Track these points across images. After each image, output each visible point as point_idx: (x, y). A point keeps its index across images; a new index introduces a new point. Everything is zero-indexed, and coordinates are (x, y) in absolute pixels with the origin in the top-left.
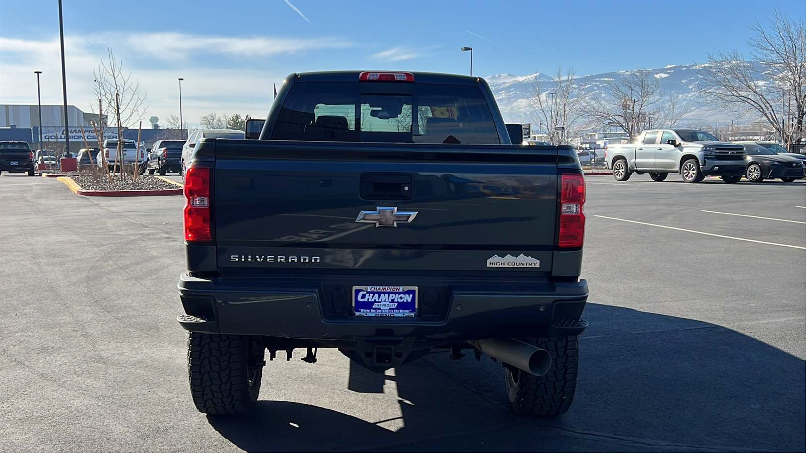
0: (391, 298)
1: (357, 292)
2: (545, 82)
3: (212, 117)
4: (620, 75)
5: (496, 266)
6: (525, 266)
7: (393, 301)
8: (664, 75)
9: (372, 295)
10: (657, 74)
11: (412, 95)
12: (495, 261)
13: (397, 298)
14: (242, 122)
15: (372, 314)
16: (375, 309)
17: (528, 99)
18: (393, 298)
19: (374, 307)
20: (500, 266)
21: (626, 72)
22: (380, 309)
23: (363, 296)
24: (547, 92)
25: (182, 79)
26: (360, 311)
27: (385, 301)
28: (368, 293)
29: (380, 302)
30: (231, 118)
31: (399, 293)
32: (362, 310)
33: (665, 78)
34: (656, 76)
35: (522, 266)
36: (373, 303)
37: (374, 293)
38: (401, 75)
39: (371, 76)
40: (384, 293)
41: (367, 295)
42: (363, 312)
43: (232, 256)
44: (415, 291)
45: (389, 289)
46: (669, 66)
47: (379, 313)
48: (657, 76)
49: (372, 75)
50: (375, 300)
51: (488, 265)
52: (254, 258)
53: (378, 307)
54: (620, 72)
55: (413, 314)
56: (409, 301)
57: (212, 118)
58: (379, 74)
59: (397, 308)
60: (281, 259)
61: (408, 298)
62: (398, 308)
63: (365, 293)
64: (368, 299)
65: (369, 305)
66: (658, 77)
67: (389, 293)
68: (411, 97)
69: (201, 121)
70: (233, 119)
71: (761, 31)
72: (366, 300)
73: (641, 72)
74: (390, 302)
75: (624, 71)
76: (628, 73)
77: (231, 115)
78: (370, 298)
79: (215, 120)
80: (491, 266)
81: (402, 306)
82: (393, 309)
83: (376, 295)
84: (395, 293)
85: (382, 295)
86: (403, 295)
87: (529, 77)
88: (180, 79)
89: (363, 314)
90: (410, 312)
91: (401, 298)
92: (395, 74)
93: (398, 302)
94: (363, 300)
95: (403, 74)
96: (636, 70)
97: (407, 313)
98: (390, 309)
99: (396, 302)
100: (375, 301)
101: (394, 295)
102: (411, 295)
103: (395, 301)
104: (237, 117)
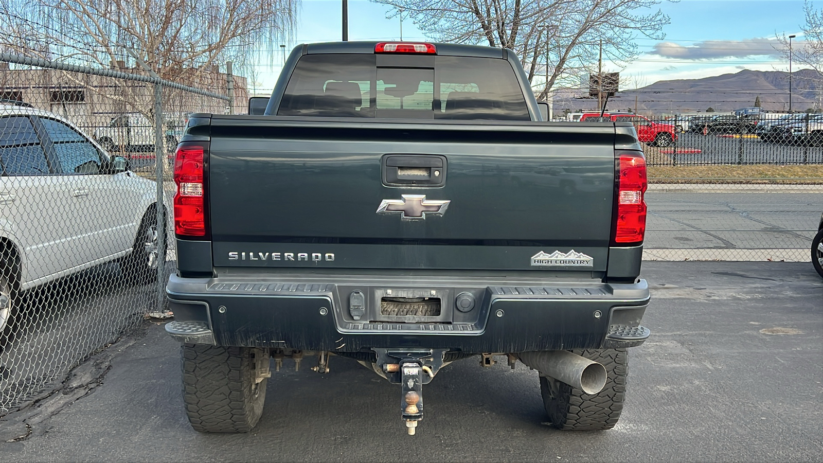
5: (542, 264)
6: (576, 265)
11: (433, 69)
12: (541, 259)
20: (547, 264)
35: (572, 265)
38: (422, 47)
39: (388, 48)
43: (230, 254)
49: (389, 46)
51: (533, 264)
52: (256, 255)
58: (397, 45)
60: (289, 256)
68: (433, 70)
80: (536, 264)
92: (414, 45)
95: (423, 45)
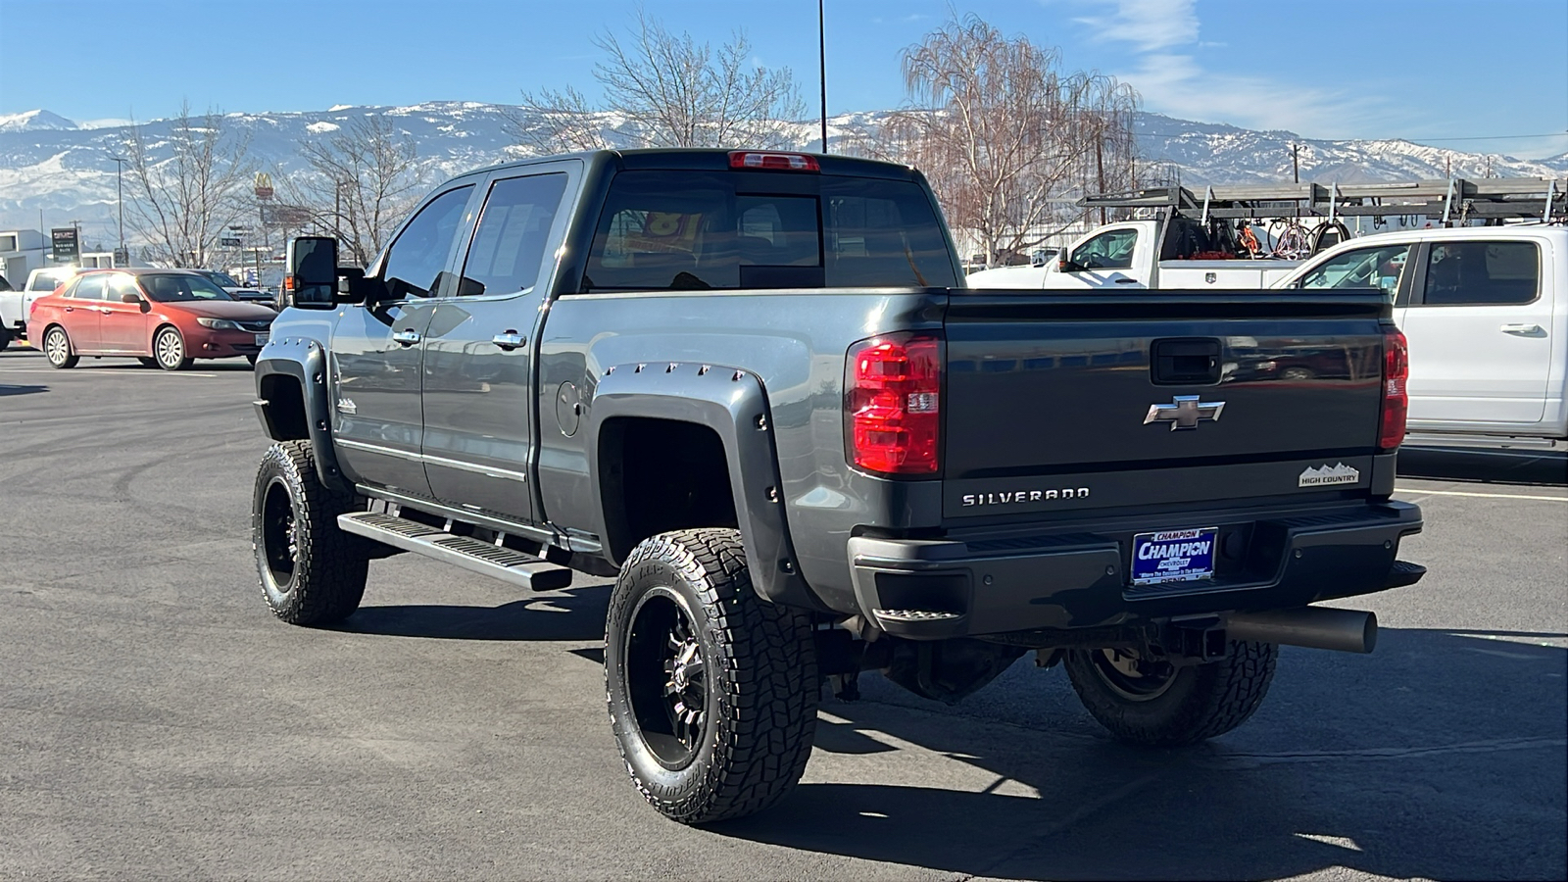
0: (1182, 550)
1: (1139, 545)
2: (54, 131)
4: (231, 122)
5: (1309, 485)
7: (1185, 556)
8: (329, 127)
9: (1158, 547)
10: (314, 122)
12: (1308, 477)
13: (1188, 548)
15: (1155, 579)
16: (1161, 571)
17: (16, 170)
18: (1185, 550)
19: (1159, 567)
20: (1314, 484)
21: (245, 115)
22: (1166, 570)
23: (1147, 552)
24: (62, 155)
26: (1140, 577)
27: (1174, 556)
28: (1154, 544)
29: (1167, 559)
31: (1194, 541)
32: (1143, 575)
33: (330, 133)
34: (310, 127)
35: (1339, 482)
36: (1157, 561)
37: (1161, 544)
38: (799, 160)
39: (750, 161)
40: (1174, 543)
41: (1152, 547)
42: (1145, 578)
43: (965, 497)
44: (1213, 534)
45: (1181, 534)
46: (337, 108)
47: (1166, 577)
48: (315, 128)
50: (1162, 556)
51: (1301, 485)
52: (996, 497)
53: (1165, 567)
54: (232, 115)
55: (1208, 574)
56: (1205, 553)
59: (1190, 567)
60: (1035, 494)
61: (1203, 548)
63: (1150, 544)
64: (1153, 554)
65: (1151, 566)
66: (317, 130)
67: (1180, 542)
71: (616, 50)
72: (1149, 557)
73: (281, 118)
74: (1181, 558)
75: (241, 114)
76: (249, 119)
78: (1155, 553)
80: (1305, 485)
81: (1197, 562)
82: (1184, 568)
83: (1164, 547)
84: (1188, 541)
85: (1172, 546)
86: (1197, 544)
87: (15, 117)
89: (1145, 581)
90: (1206, 570)
91: (1196, 549)
93: (1191, 556)
94: (1145, 558)
96: (266, 113)
97: (1200, 573)
98: (1180, 569)
99: (1188, 557)
100: (1162, 558)
101: (1187, 545)
102: (1209, 543)
103: (1188, 554)
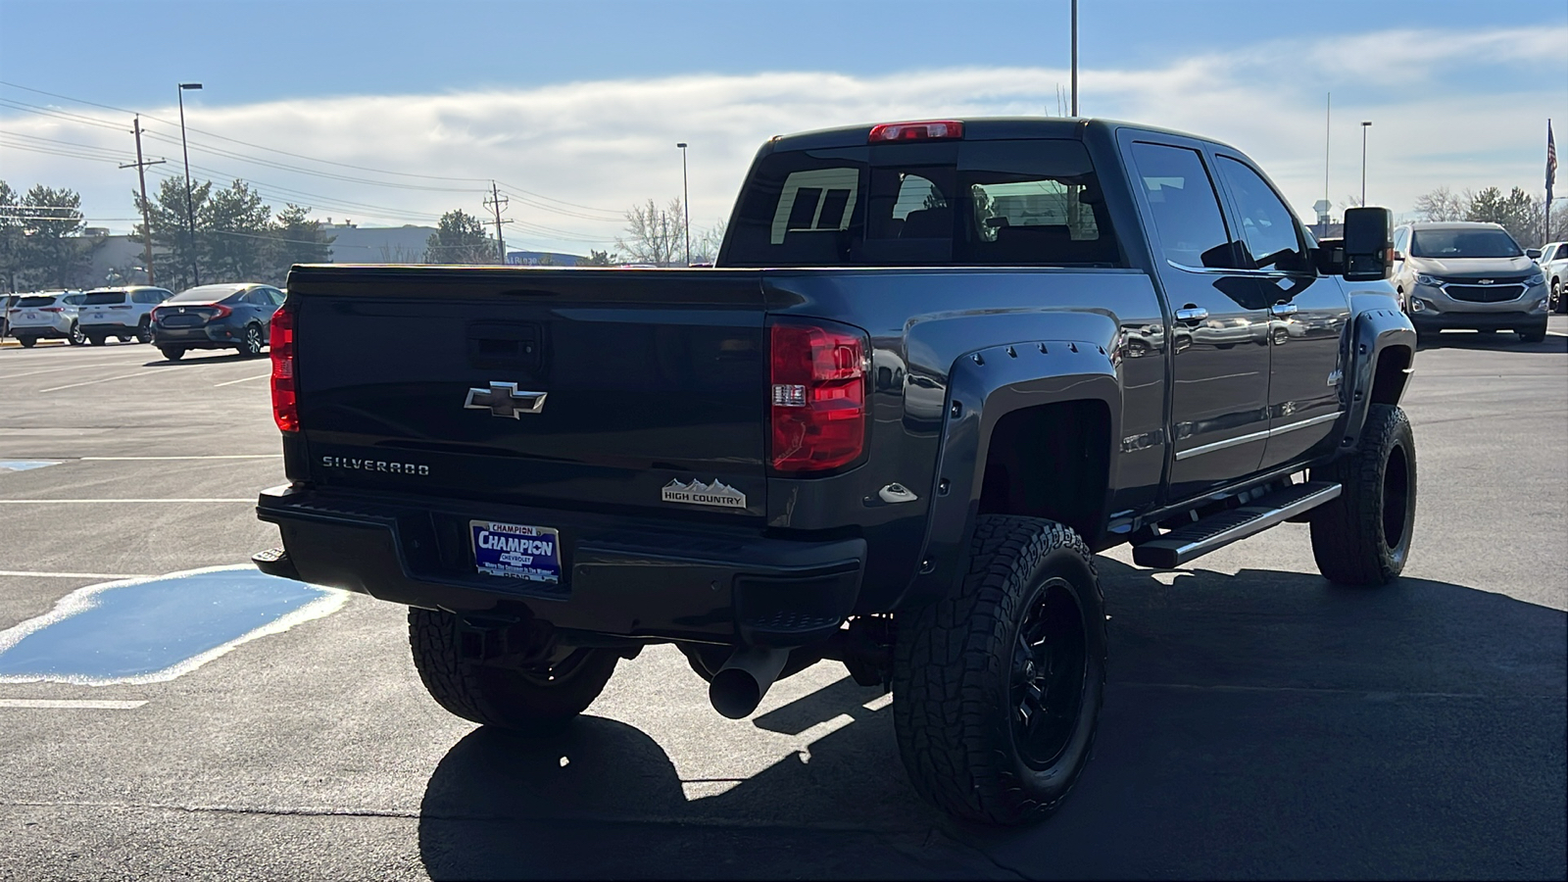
0: (522, 546)
1: (478, 530)
3: (1441, 195)
5: (675, 500)
6: (721, 504)
7: (526, 552)
9: (496, 538)
12: (675, 492)
13: (530, 546)
14: (1502, 203)
15: (498, 571)
16: (503, 563)
18: (526, 547)
19: (500, 559)
20: (681, 501)
22: (509, 564)
23: (486, 540)
25: (1369, 124)
26: (484, 566)
27: (515, 551)
28: (491, 533)
29: (508, 552)
30: (1478, 195)
31: (533, 539)
32: (487, 564)
35: (716, 504)
36: (499, 553)
37: (500, 535)
40: (513, 537)
41: (491, 537)
42: (489, 568)
43: (325, 458)
44: (554, 536)
45: (518, 529)
47: (509, 572)
50: (502, 548)
51: (664, 498)
52: (349, 462)
53: (506, 560)
55: (556, 579)
56: (549, 553)
57: (1441, 198)
60: (381, 465)
61: (546, 548)
62: (534, 565)
63: (487, 533)
64: (493, 544)
65: (494, 556)
69: (1416, 205)
70: (1482, 197)
72: (489, 546)
74: (522, 554)
77: (1479, 189)
78: (495, 543)
79: (1447, 203)
80: (668, 499)
81: (539, 562)
82: (528, 566)
83: (503, 539)
84: (528, 538)
85: (511, 540)
86: (538, 543)
88: (1365, 124)
89: (488, 571)
90: (552, 574)
91: (537, 548)
93: (533, 555)
94: (486, 546)
97: (547, 575)
98: (524, 566)
99: (530, 555)
100: (502, 550)
101: (526, 541)
102: (550, 544)
103: (529, 552)
104: (1491, 194)
